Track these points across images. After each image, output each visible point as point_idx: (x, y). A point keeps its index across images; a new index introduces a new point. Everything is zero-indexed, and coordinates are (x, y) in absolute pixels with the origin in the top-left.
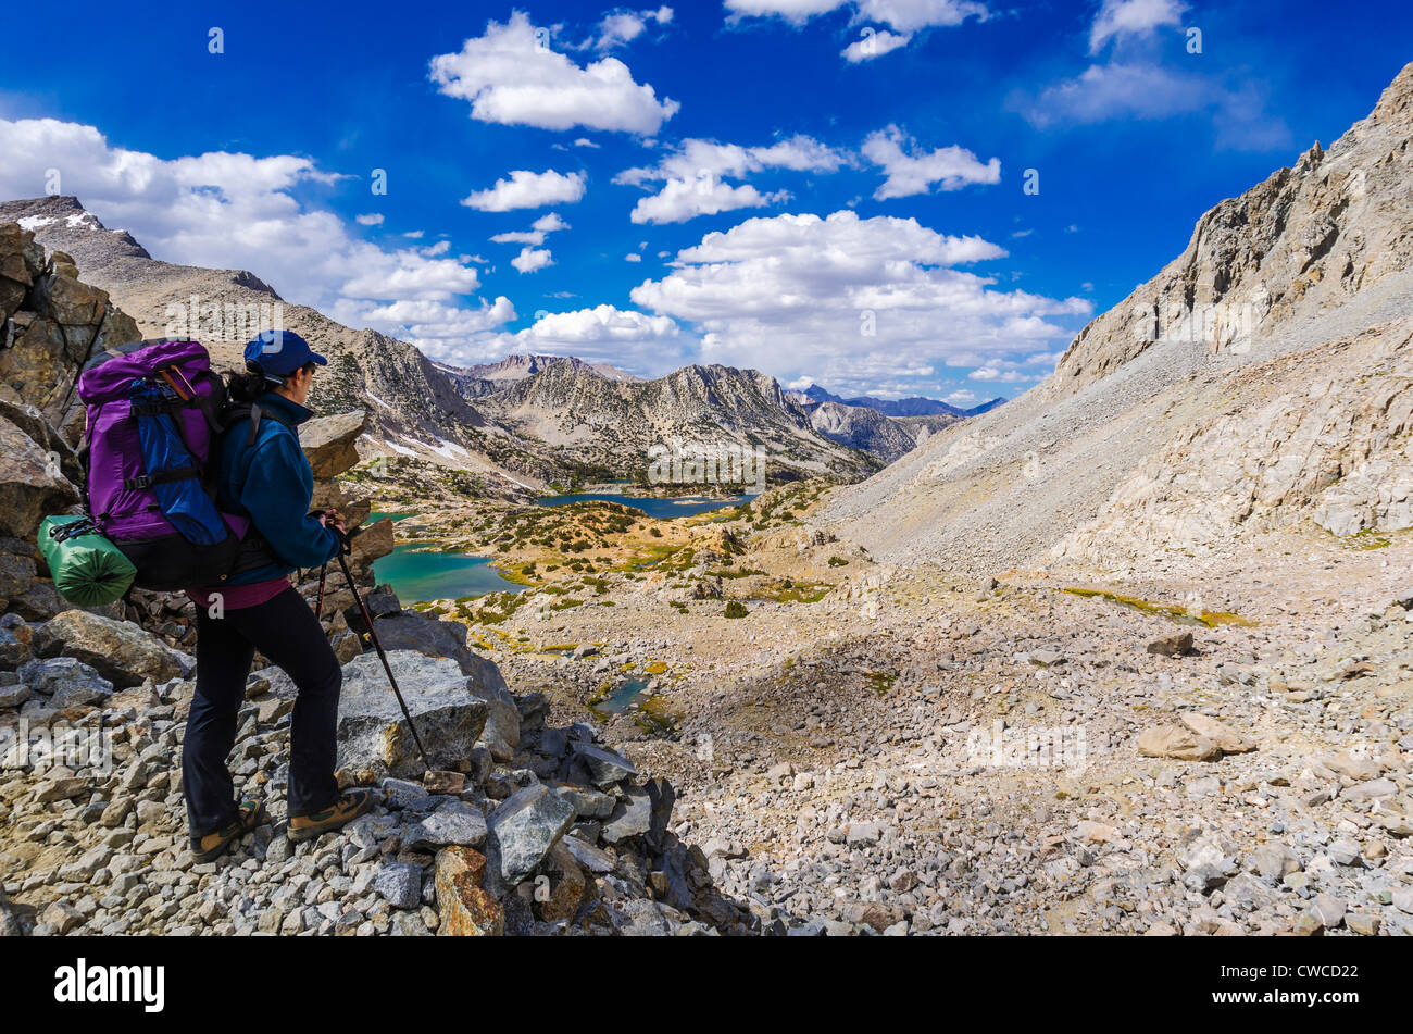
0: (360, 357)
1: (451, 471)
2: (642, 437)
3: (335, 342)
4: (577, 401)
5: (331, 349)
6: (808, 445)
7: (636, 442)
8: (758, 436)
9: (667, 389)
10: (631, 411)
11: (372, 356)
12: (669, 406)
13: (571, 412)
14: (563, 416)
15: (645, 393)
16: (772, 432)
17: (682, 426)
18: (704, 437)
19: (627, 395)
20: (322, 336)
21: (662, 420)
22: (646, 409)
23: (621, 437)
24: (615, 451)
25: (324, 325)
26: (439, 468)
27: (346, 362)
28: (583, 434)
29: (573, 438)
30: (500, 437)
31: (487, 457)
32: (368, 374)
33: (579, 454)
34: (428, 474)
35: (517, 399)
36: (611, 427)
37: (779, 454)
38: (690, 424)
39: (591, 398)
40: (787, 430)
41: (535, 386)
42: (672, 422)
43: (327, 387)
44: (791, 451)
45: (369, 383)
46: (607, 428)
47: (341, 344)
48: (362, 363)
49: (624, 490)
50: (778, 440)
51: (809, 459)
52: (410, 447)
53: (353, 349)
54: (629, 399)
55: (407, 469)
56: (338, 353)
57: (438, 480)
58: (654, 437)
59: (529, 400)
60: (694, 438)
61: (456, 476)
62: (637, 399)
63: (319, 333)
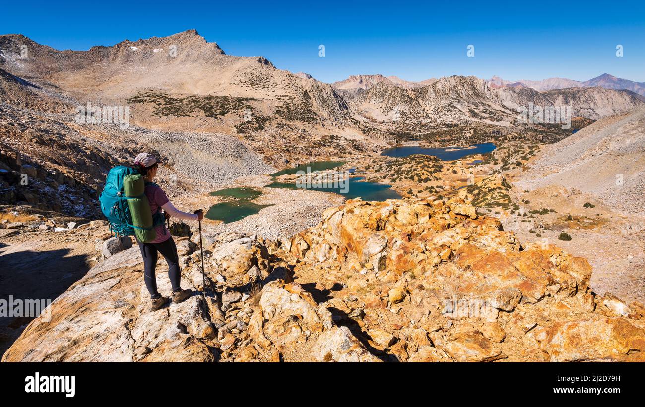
0: (310, 92)
1: (350, 140)
2: (419, 115)
3: (299, 86)
4: (389, 99)
5: (299, 89)
6: (501, 113)
7: (417, 118)
8: (475, 110)
9: (431, 90)
10: (414, 103)
11: (314, 91)
12: (432, 99)
13: (387, 105)
14: (383, 107)
15: (420, 93)
16: (481, 107)
17: (438, 108)
18: (449, 113)
19: (412, 95)
20: (295, 83)
21: (428, 106)
22: (421, 101)
23: (409, 115)
24: (407, 122)
25: (294, 78)
26: (346, 139)
27: (305, 95)
29: (388, 117)
30: (365, 123)
31: (361, 132)
32: (313, 99)
33: (391, 124)
34: (342, 142)
35: (363, 100)
36: (405, 111)
37: (485, 118)
38: (442, 107)
39: (395, 97)
40: (489, 106)
41: (370, 93)
42: (433, 107)
43: (300, 107)
44: (492, 117)
45: (314, 103)
46: (403, 112)
47: (302, 87)
48: (311, 94)
49: (420, 144)
50: (486, 112)
51: (501, 120)
53: (306, 88)
54: (413, 97)
55: (334, 140)
56: (301, 91)
57: (347, 145)
58: (425, 114)
59: (368, 100)
60: (444, 114)
61: (353, 143)
62: (417, 97)
63: (293, 82)
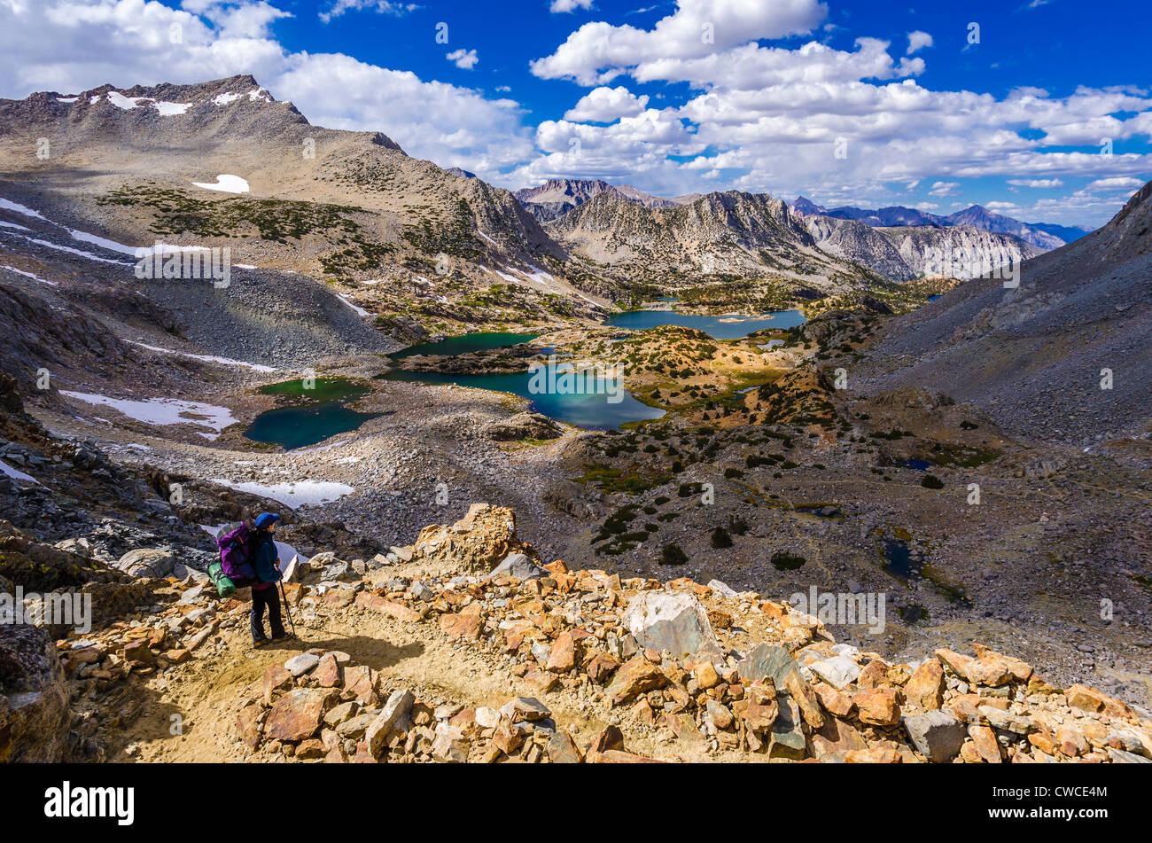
0: (471, 202)
1: (546, 295)
2: (672, 255)
3: (451, 190)
4: (619, 225)
5: (449, 196)
6: (812, 260)
7: (669, 260)
8: (770, 253)
9: (693, 214)
10: (663, 233)
11: (479, 200)
12: (695, 229)
13: (614, 235)
14: (608, 240)
15: (674, 217)
16: (781, 249)
17: (706, 246)
18: (725, 255)
19: (660, 219)
20: (442, 185)
21: (689, 240)
22: (676, 232)
23: (655, 256)
24: (651, 268)
25: (442, 176)
26: (538, 293)
27: (462, 207)
28: (624, 254)
29: (617, 257)
30: (575, 264)
31: (567, 281)
32: (478, 216)
33: (622, 270)
34: (531, 299)
35: (571, 224)
36: (647, 248)
37: (788, 269)
38: (713, 244)
39: (630, 222)
40: (793, 247)
41: (585, 213)
42: (697, 243)
43: (451, 229)
44: (797, 266)
45: (479, 223)
46: (644, 249)
47: (456, 192)
48: (473, 207)
49: (674, 307)
50: (787, 256)
51: (814, 273)
52: (513, 275)
53: (465, 196)
54: (662, 223)
55: (516, 294)
56: (455, 199)
57: (539, 303)
58: (683, 255)
59: (580, 225)
60: (716, 256)
61: (551, 300)
62: (669, 223)
63: (440, 183)
